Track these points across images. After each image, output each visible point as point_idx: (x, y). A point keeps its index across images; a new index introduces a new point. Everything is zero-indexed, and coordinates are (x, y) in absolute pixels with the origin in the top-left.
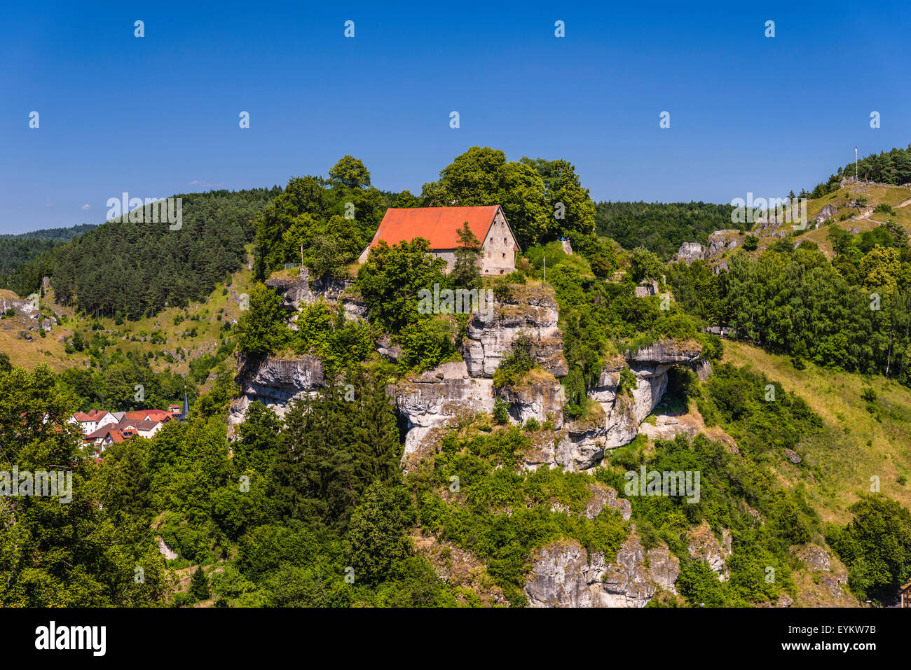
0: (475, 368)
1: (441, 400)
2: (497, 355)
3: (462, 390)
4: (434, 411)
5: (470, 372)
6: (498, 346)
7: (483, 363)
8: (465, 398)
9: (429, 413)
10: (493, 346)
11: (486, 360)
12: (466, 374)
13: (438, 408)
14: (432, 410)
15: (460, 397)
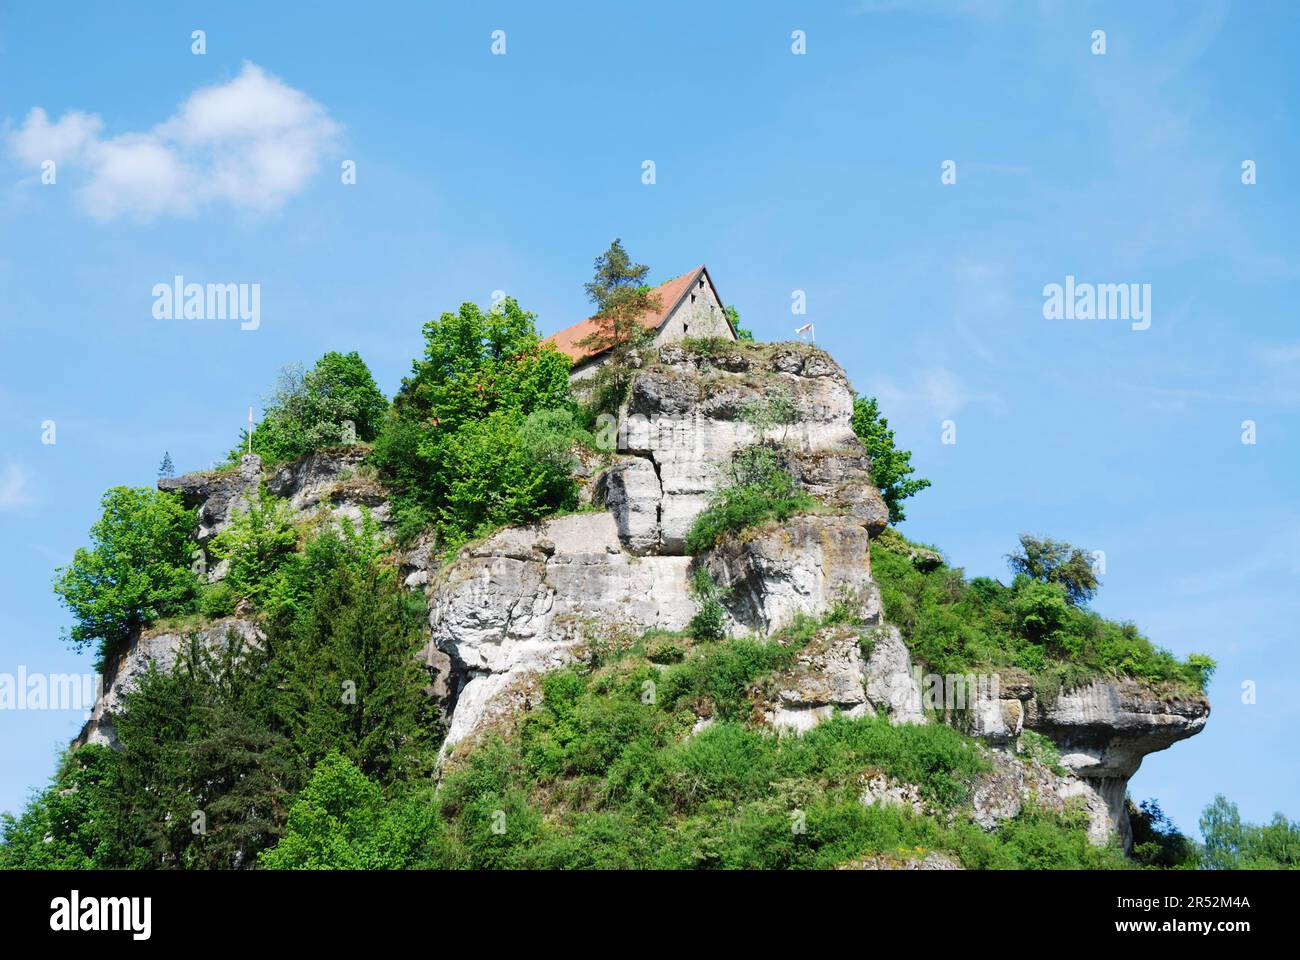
0: (640, 525)
1: (547, 603)
2: (695, 486)
3: (603, 578)
4: (525, 631)
5: (625, 538)
6: (696, 466)
7: (659, 510)
8: (611, 597)
9: (512, 636)
10: (684, 466)
11: (666, 502)
12: (616, 544)
13: (538, 623)
14: (519, 628)
15: (598, 595)
